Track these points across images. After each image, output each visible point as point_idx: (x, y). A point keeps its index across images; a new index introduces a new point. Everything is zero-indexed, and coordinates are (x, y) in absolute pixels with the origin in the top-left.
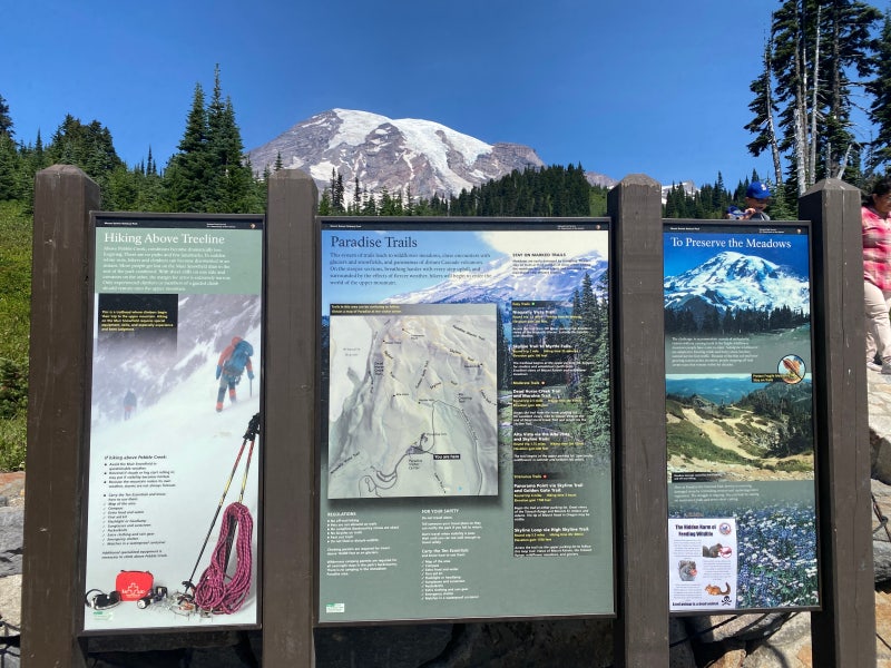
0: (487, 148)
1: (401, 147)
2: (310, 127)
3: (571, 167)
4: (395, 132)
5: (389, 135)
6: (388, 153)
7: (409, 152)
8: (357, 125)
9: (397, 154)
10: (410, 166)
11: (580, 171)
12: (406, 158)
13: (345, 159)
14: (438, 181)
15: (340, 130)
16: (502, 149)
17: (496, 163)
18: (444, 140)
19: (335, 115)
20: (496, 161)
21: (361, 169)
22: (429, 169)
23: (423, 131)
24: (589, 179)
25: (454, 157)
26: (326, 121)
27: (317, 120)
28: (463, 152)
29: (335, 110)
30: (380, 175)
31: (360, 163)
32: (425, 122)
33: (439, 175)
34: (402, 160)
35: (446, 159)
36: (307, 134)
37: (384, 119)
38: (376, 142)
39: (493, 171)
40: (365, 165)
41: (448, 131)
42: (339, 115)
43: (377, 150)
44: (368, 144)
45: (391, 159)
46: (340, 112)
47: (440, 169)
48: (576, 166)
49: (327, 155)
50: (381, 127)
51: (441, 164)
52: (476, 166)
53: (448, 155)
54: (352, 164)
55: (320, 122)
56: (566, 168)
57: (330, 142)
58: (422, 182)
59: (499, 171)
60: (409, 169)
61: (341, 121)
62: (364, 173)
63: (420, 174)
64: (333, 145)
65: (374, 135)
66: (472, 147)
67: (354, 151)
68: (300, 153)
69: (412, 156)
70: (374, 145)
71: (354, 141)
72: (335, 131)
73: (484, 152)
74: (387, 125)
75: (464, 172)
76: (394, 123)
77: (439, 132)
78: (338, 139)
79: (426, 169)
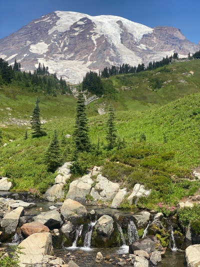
0: (150, 30)
1: (92, 31)
2: (40, 22)
4: (89, 23)
5: (85, 25)
7: (95, 34)
8: (67, 19)
9: (88, 36)
10: (95, 42)
12: (93, 38)
13: (55, 40)
14: (112, 51)
15: (57, 24)
17: (154, 40)
18: (121, 26)
19: (55, 15)
20: (155, 38)
21: (65, 46)
22: (107, 44)
23: (109, 22)
25: (126, 36)
26: (50, 19)
27: (44, 18)
28: (134, 34)
29: (56, 12)
30: (76, 49)
31: (65, 42)
32: (112, 16)
33: (114, 48)
34: (90, 39)
35: (120, 37)
36: (37, 26)
38: (76, 29)
39: (152, 45)
40: (67, 43)
41: (125, 21)
42: (58, 15)
43: (76, 34)
44: (72, 31)
45: (84, 39)
46: (59, 13)
47: (115, 43)
49: (45, 38)
50: (81, 20)
51: (116, 41)
52: (141, 42)
53: (121, 35)
54: (59, 43)
55: (46, 19)
57: (49, 31)
58: (100, 52)
60: (94, 44)
61: (59, 18)
62: (66, 48)
63: (99, 48)
64: (50, 32)
65: (75, 25)
66: (140, 30)
67: (62, 35)
69: (98, 36)
70: (76, 31)
71: (63, 30)
72: (54, 24)
73: (147, 33)
74: (86, 18)
75: (132, 46)
76: (90, 17)
77: (119, 22)
78: (54, 28)
79: (104, 44)
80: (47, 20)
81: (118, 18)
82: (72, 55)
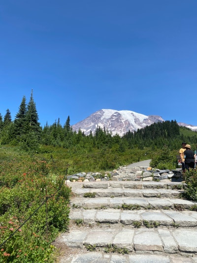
1: (121, 118)
2: (96, 114)
3: (172, 121)
4: (119, 114)
5: (117, 115)
6: (117, 120)
8: (108, 113)
9: (120, 120)
10: (124, 123)
11: (175, 122)
13: (105, 122)
14: (132, 127)
16: (151, 117)
17: (149, 121)
18: (133, 116)
19: (102, 111)
21: (109, 125)
22: (129, 124)
23: (127, 113)
24: (179, 124)
25: (136, 120)
27: (97, 112)
28: (139, 118)
30: (115, 126)
31: (109, 123)
33: (132, 125)
34: (121, 122)
35: (134, 120)
36: (95, 116)
37: (116, 111)
38: (114, 117)
39: (149, 123)
40: (111, 124)
41: (134, 113)
43: (114, 119)
44: (111, 118)
45: (118, 122)
46: (104, 110)
48: (174, 121)
49: (100, 121)
50: (115, 113)
51: (133, 122)
52: (143, 122)
54: (107, 124)
56: (171, 121)
58: (127, 128)
59: (150, 123)
61: (104, 112)
64: (102, 119)
65: (113, 116)
66: (142, 117)
67: (108, 120)
68: (93, 122)
69: (124, 120)
71: (107, 118)
72: (103, 115)
73: (145, 118)
75: (140, 124)
76: (119, 112)
77: (132, 114)
78: (103, 117)
79: (128, 124)
80: (99, 113)
81: (131, 112)
82: (114, 129)
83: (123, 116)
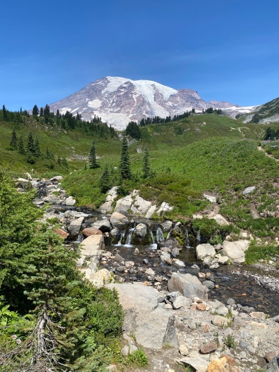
0: (174, 91)
1: (133, 92)
2: (95, 85)
4: (131, 85)
5: (128, 87)
6: (126, 95)
8: (115, 82)
9: (130, 95)
10: (135, 100)
12: (134, 97)
13: (106, 98)
14: (147, 107)
15: (108, 86)
17: (178, 99)
19: (107, 79)
21: (113, 102)
23: (146, 85)
25: (157, 96)
26: (102, 82)
27: (98, 82)
28: (163, 94)
29: (107, 77)
30: (121, 105)
31: (113, 100)
32: (148, 81)
33: (149, 104)
34: (132, 98)
35: (153, 96)
36: (93, 88)
37: (127, 80)
38: (122, 90)
39: (177, 102)
40: (115, 100)
41: (157, 85)
43: (122, 94)
44: (118, 91)
45: (127, 97)
46: (109, 78)
47: (150, 101)
49: (99, 96)
50: (125, 83)
51: (151, 99)
52: (169, 100)
54: (109, 100)
58: (139, 107)
59: (179, 101)
60: (134, 102)
61: (109, 82)
62: (114, 104)
63: (138, 104)
64: (103, 92)
65: (121, 87)
66: (168, 91)
67: (111, 94)
68: (89, 96)
69: (137, 95)
70: (122, 92)
71: (112, 90)
72: (106, 86)
73: (173, 94)
74: (129, 82)
75: (162, 103)
76: (132, 81)
77: (153, 85)
78: (106, 89)
79: (143, 101)
80: (100, 83)
81: (152, 82)
82: (119, 109)
83: (137, 90)
